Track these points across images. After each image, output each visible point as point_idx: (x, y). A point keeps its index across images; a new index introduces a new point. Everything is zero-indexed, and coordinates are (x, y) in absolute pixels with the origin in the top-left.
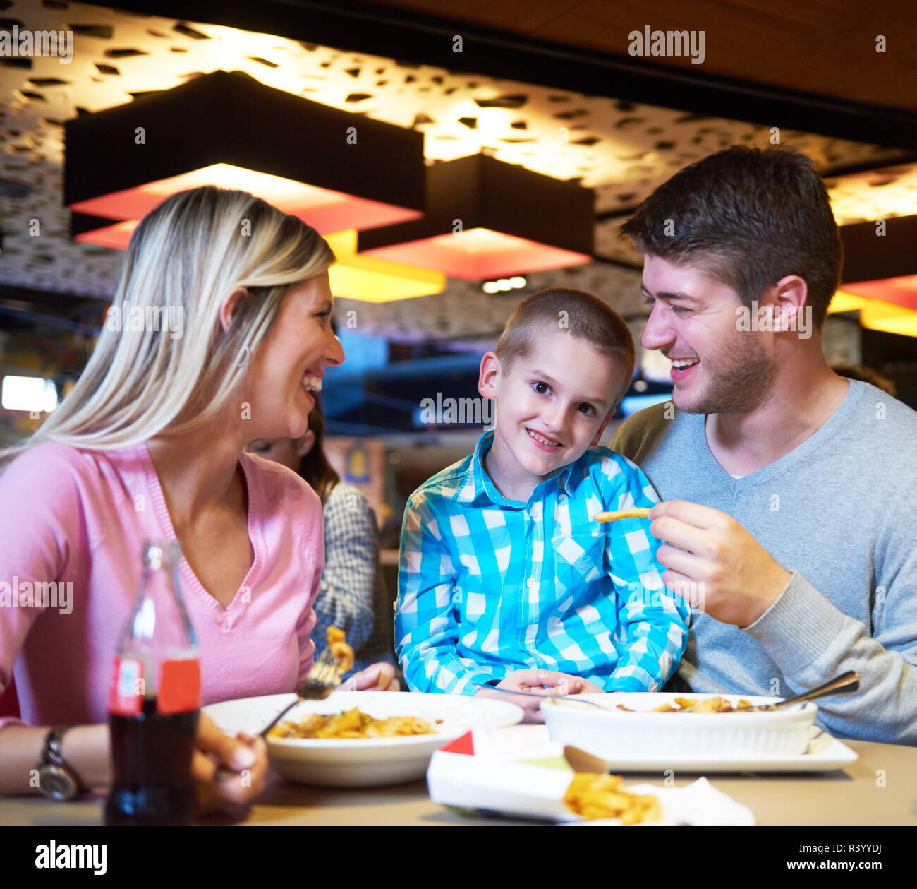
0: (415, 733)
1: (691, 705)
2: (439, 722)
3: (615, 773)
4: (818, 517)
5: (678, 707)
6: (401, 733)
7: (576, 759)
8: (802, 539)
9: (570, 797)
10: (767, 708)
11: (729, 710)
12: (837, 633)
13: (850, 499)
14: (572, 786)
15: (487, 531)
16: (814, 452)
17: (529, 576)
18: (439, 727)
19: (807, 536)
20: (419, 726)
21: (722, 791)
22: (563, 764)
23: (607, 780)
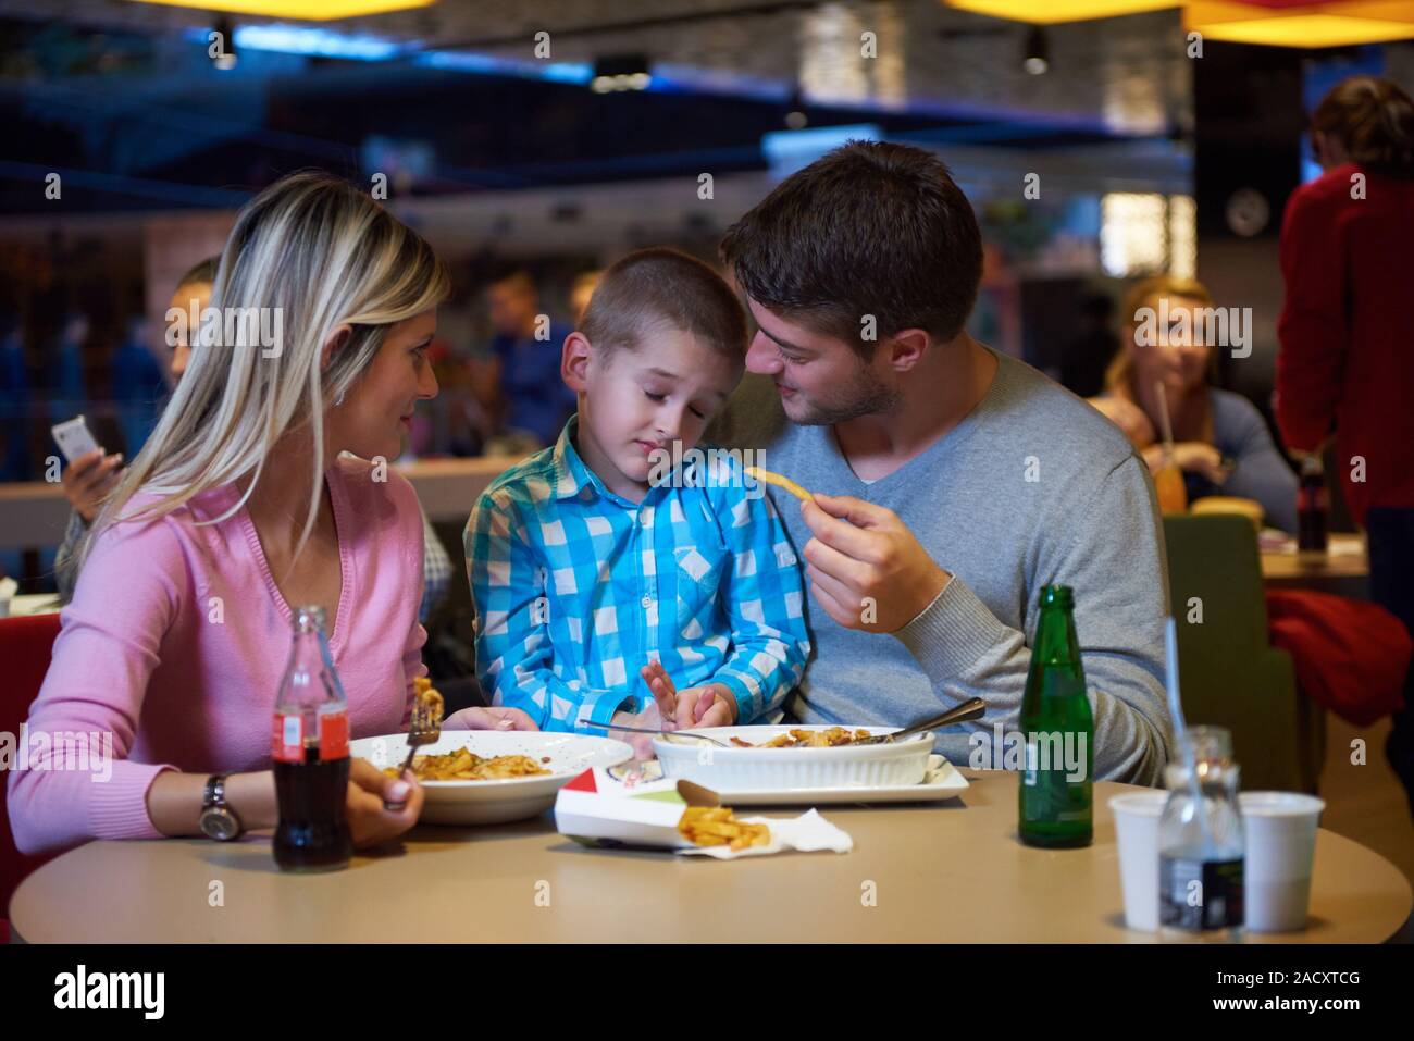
0: (527, 773)
1: (807, 738)
2: (546, 760)
3: (725, 806)
4: (962, 524)
5: (794, 739)
6: (514, 773)
7: (689, 793)
8: (944, 549)
9: (684, 826)
10: (881, 740)
11: (846, 742)
12: (990, 648)
13: (999, 503)
14: (685, 816)
15: (589, 537)
16: (955, 447)
17: (643, 592)
18: (545, 767)
19: (949, 545)
20: (531, 766)
21: (829, 820)
22: (677, 796)
23: (719, 811)
